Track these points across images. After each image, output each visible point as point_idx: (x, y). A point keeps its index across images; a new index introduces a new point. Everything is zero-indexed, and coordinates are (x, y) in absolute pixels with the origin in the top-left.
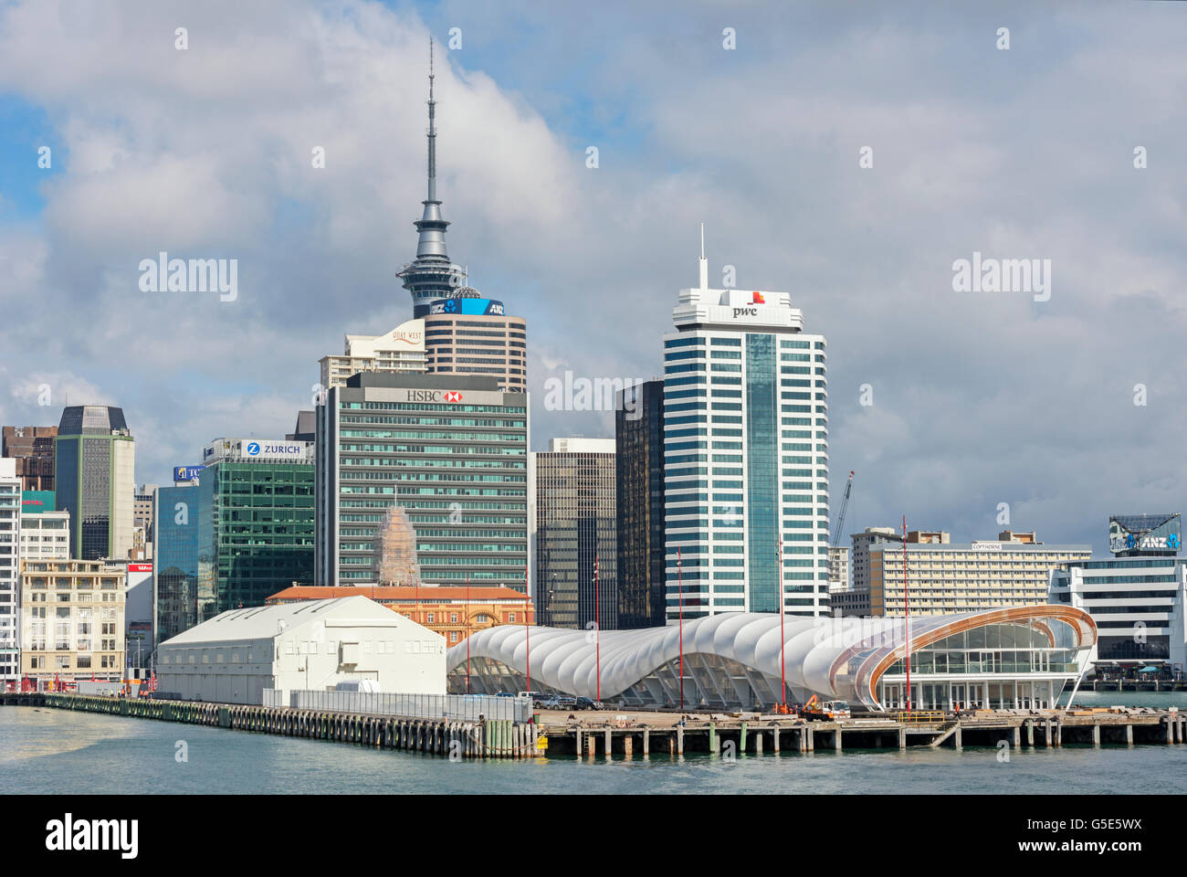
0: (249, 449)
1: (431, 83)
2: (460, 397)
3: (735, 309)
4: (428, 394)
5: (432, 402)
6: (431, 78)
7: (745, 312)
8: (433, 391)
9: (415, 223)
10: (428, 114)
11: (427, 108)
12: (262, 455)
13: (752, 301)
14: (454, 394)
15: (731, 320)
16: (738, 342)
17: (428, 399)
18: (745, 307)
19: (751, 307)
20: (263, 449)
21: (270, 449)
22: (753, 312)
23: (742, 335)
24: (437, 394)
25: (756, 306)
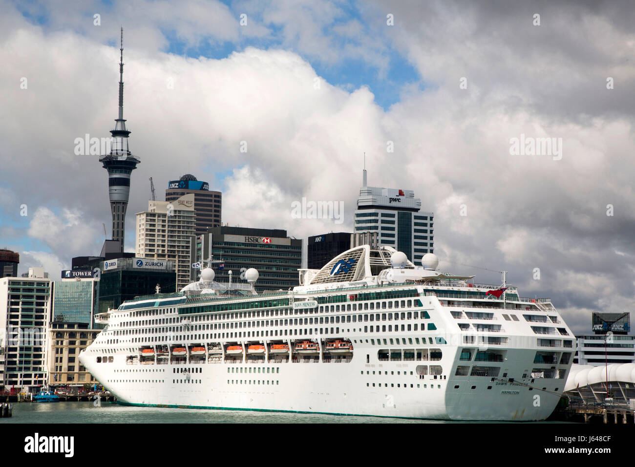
0: (137, 263)
1: (122, 53)
2: (270, 241)
3: (390, 198)
4: (255, 239)
5: (257, 243)
6: (122, 50)
7: (395, 200)
8: (257, 237)
9: (110, 132)
10: (119, 70)
11: (119, 67)
12: (144, 267)
13: (398, 195)
14: (267, 239)
15: (388, 204)
16: (393, 216)
17: (255, 241)
18: (395, 197)
19: (398, 198)
20: (144, 263)
21: (148, 264)
22: (398, 200)
23: (396, 212)
24: (259, 239)
25: (400, 197)
